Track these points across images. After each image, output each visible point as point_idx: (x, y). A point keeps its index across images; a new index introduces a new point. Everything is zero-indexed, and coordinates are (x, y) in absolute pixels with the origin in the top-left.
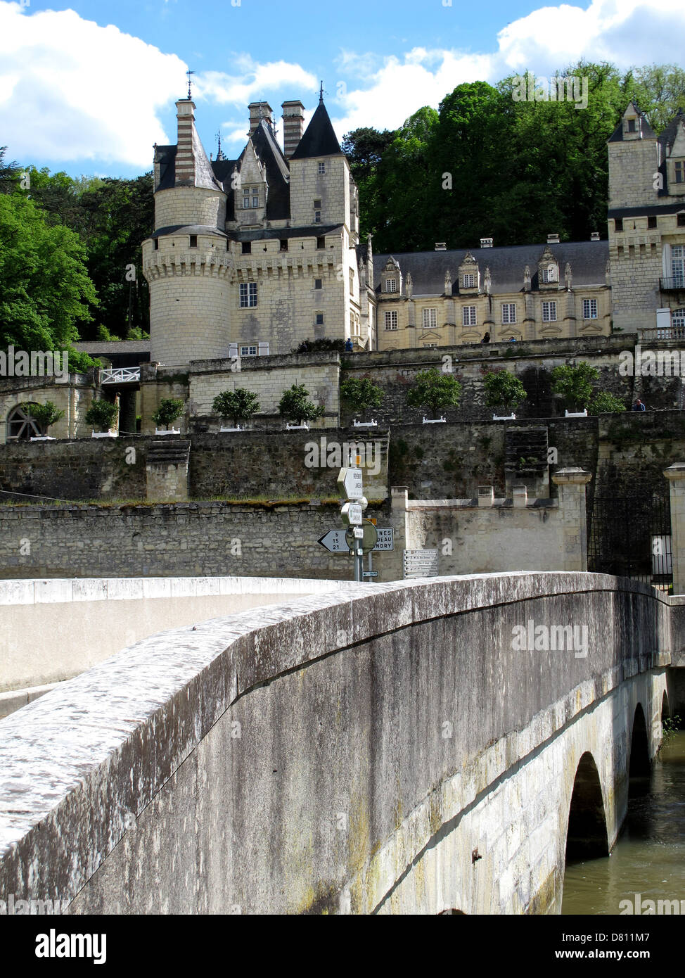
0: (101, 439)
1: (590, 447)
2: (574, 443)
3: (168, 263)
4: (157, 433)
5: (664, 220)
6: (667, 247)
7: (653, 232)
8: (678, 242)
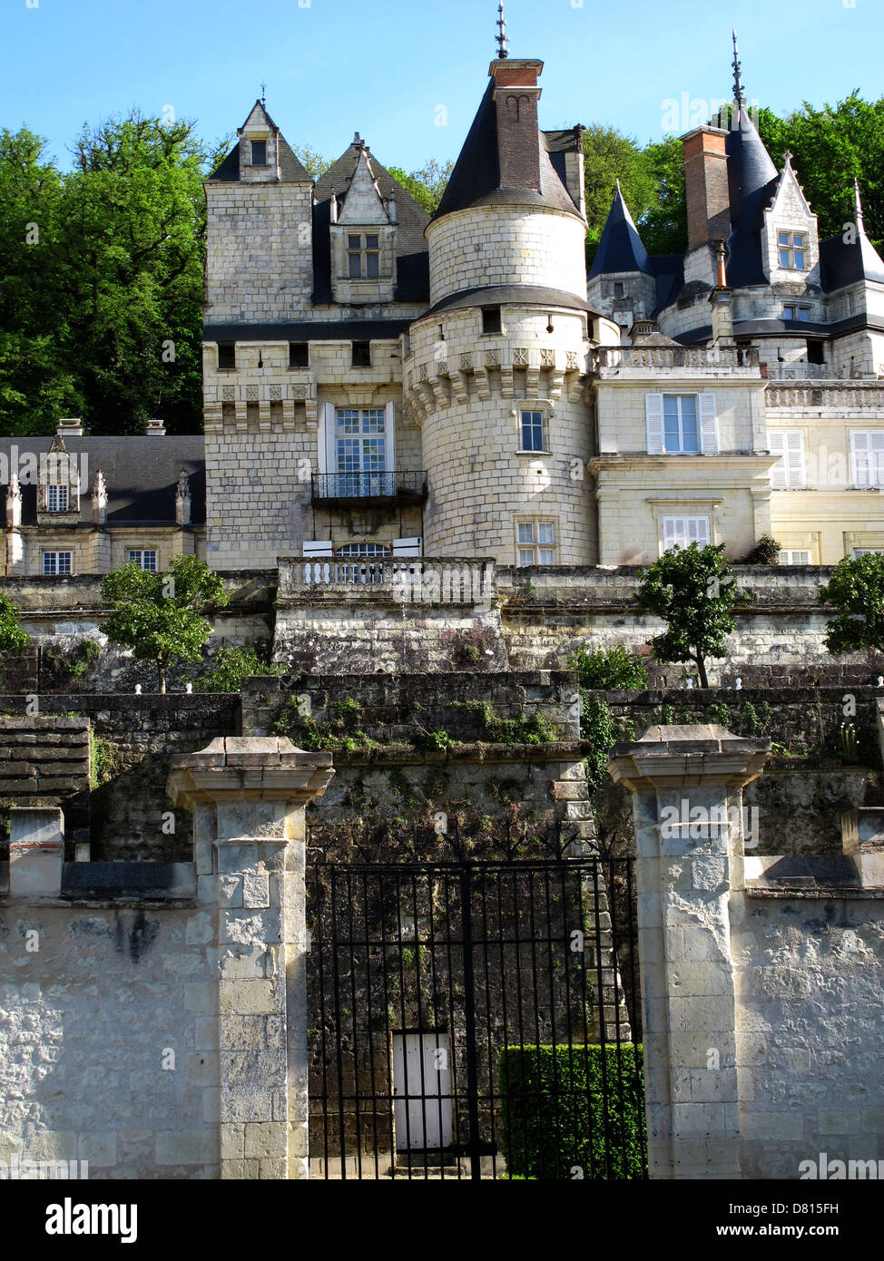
5: (324, 352)
6: (329, 411)
7: (300, 377)
8: (355, 399)
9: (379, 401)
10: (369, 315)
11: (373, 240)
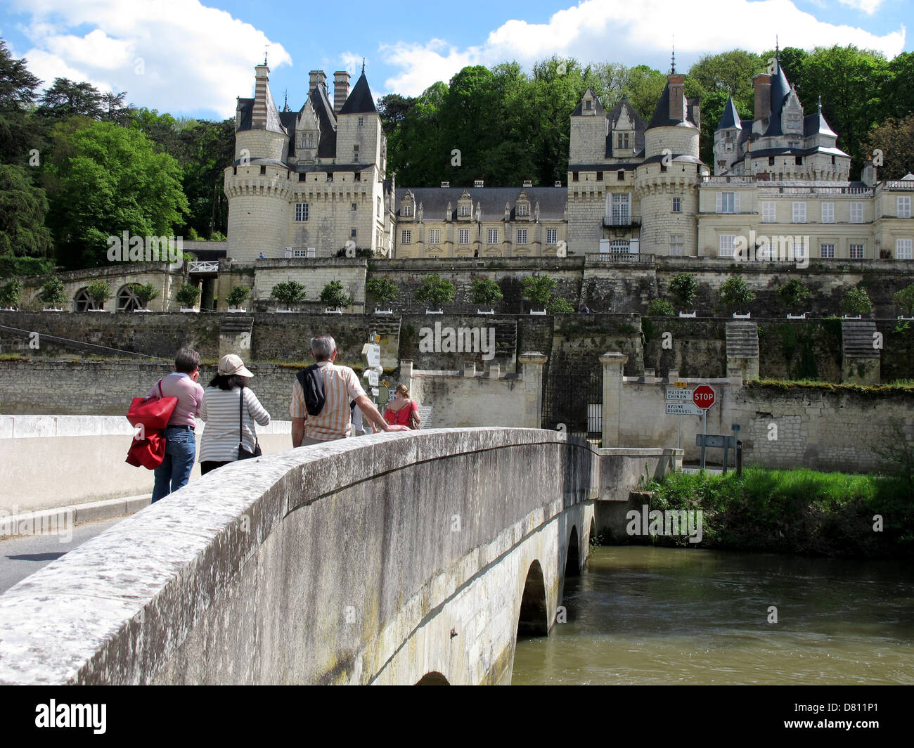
0: (187, 314)
1: (547, 337)
2: (536, 334)
3: (243, 185)
4: (229, 311)
5: (608, 175)
6: (609, 195)
7: (600, 183)
8: (618, 191)
9: (627, 191)
10: (624, 161)
11: (627, 135)
